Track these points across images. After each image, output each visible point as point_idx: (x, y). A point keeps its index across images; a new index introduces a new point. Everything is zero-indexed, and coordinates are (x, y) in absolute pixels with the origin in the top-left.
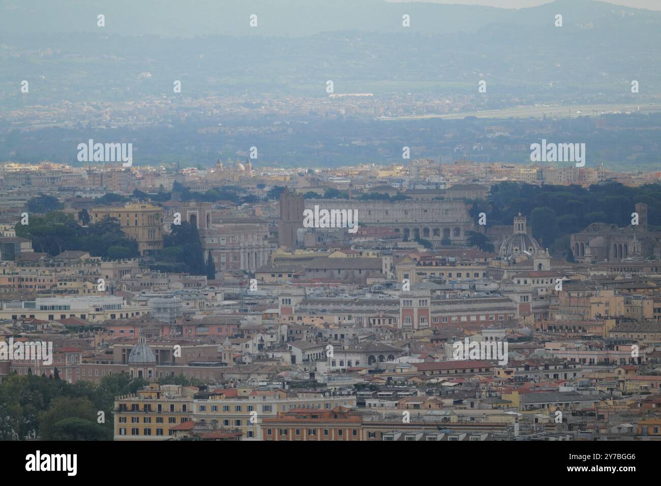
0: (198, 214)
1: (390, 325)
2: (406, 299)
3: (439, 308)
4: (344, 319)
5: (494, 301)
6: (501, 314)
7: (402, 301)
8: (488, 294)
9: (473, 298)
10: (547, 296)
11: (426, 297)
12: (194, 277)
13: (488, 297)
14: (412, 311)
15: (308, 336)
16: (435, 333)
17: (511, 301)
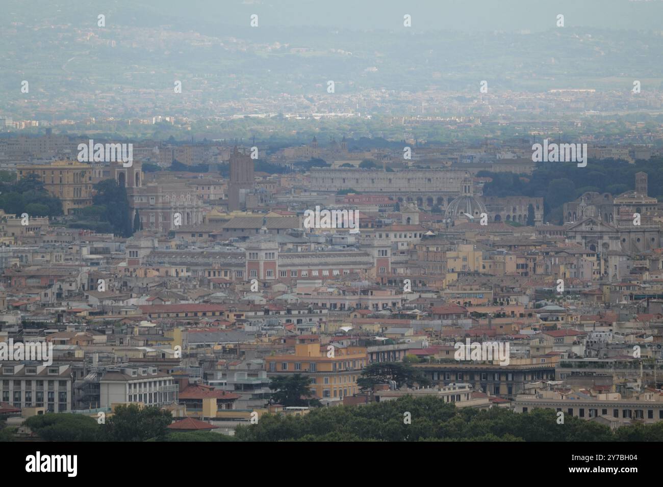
0: (126, 173)
1: (225, 278)
2: (252, 252)
3: (288, 261)
4: (182, 271)
5: (350, 255)
6: (346, 269)
7: (247, 254)
8: (344, 247)
9: (327, 251)
10: (408, 250)
11: (274, 249)
12: (101, 234)
13: (343, 251)
14: (258, 264)
15: (111, 285)
16: (265, 285)
17: (368, 255)
